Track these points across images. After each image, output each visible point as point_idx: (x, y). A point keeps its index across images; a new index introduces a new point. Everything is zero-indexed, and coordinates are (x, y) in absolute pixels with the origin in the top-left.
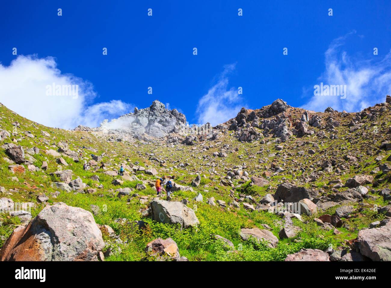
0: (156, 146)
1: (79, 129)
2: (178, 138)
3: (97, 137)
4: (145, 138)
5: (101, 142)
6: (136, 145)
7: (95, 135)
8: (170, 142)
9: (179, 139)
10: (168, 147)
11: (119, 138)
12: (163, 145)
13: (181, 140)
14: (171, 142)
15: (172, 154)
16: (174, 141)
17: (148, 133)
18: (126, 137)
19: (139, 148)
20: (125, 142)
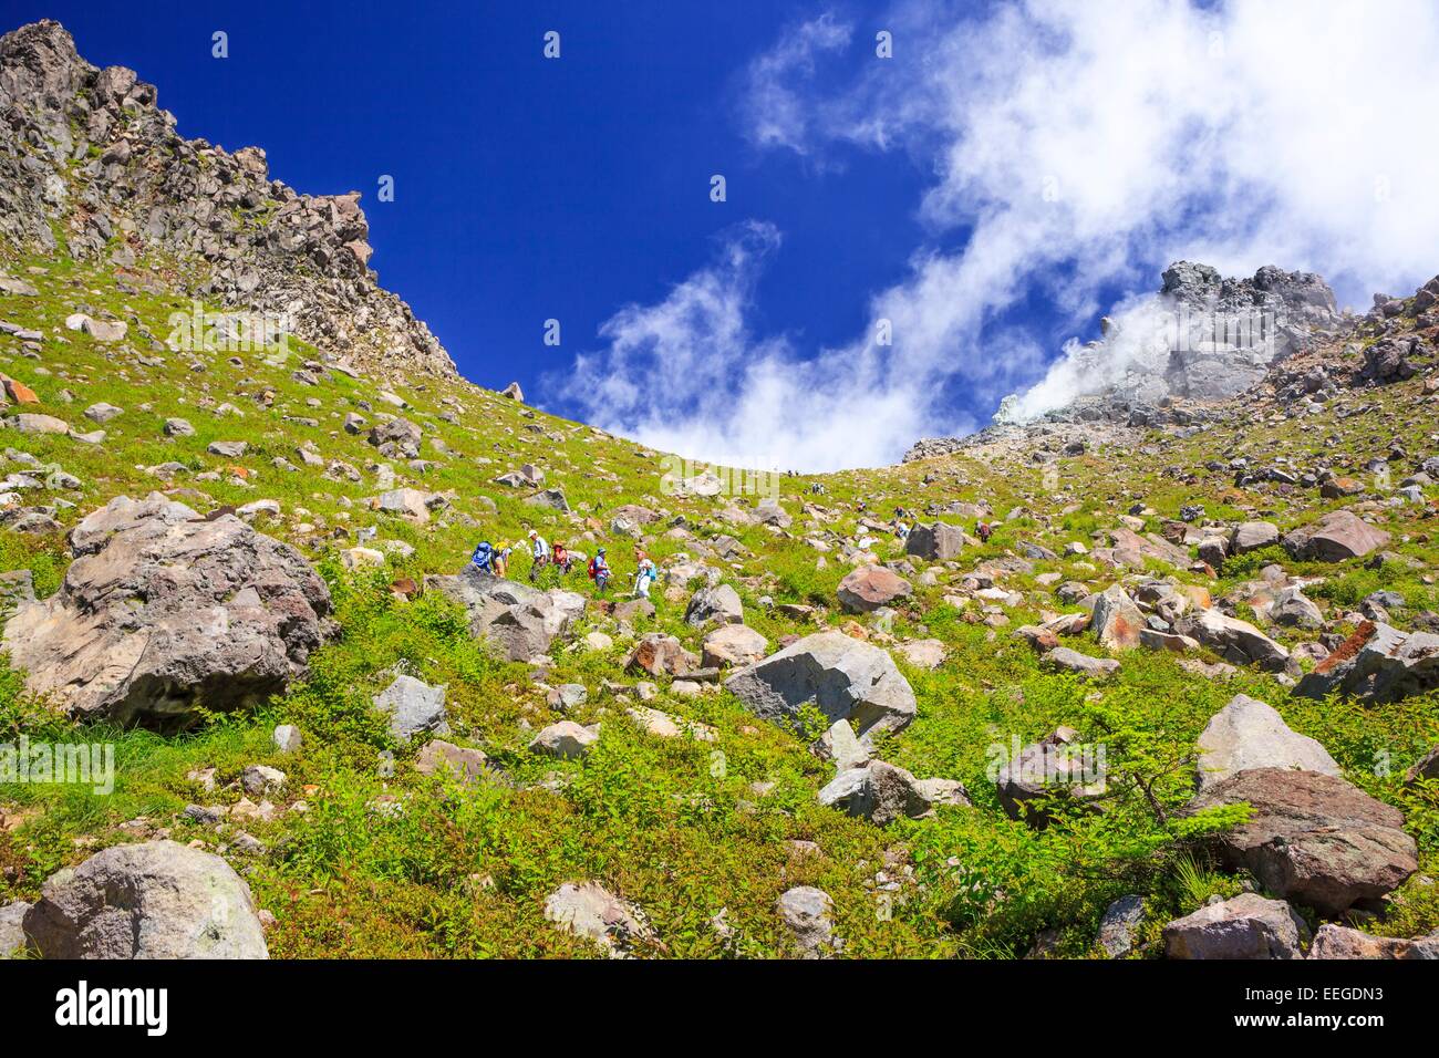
0: (1236, 428)
1: (920, 453)
2: (1325, 369)
3: (986, 462)
4: (1178, 414)
5: (1004, 473)
6: (1148, 450)
7: (978, 459)
8: (1292, 395)
9: (1333, 372)
10: (1291, 416)
11: (1073, 440)
12: (1266, 417)
13: (1343, 372)
14: (1302, 396)
15: (1333, 438)
16: (1314, 384)
17: (1185, 392)
18: (1101, 433)
19: (1168, 456)
20: (1101, 450)
